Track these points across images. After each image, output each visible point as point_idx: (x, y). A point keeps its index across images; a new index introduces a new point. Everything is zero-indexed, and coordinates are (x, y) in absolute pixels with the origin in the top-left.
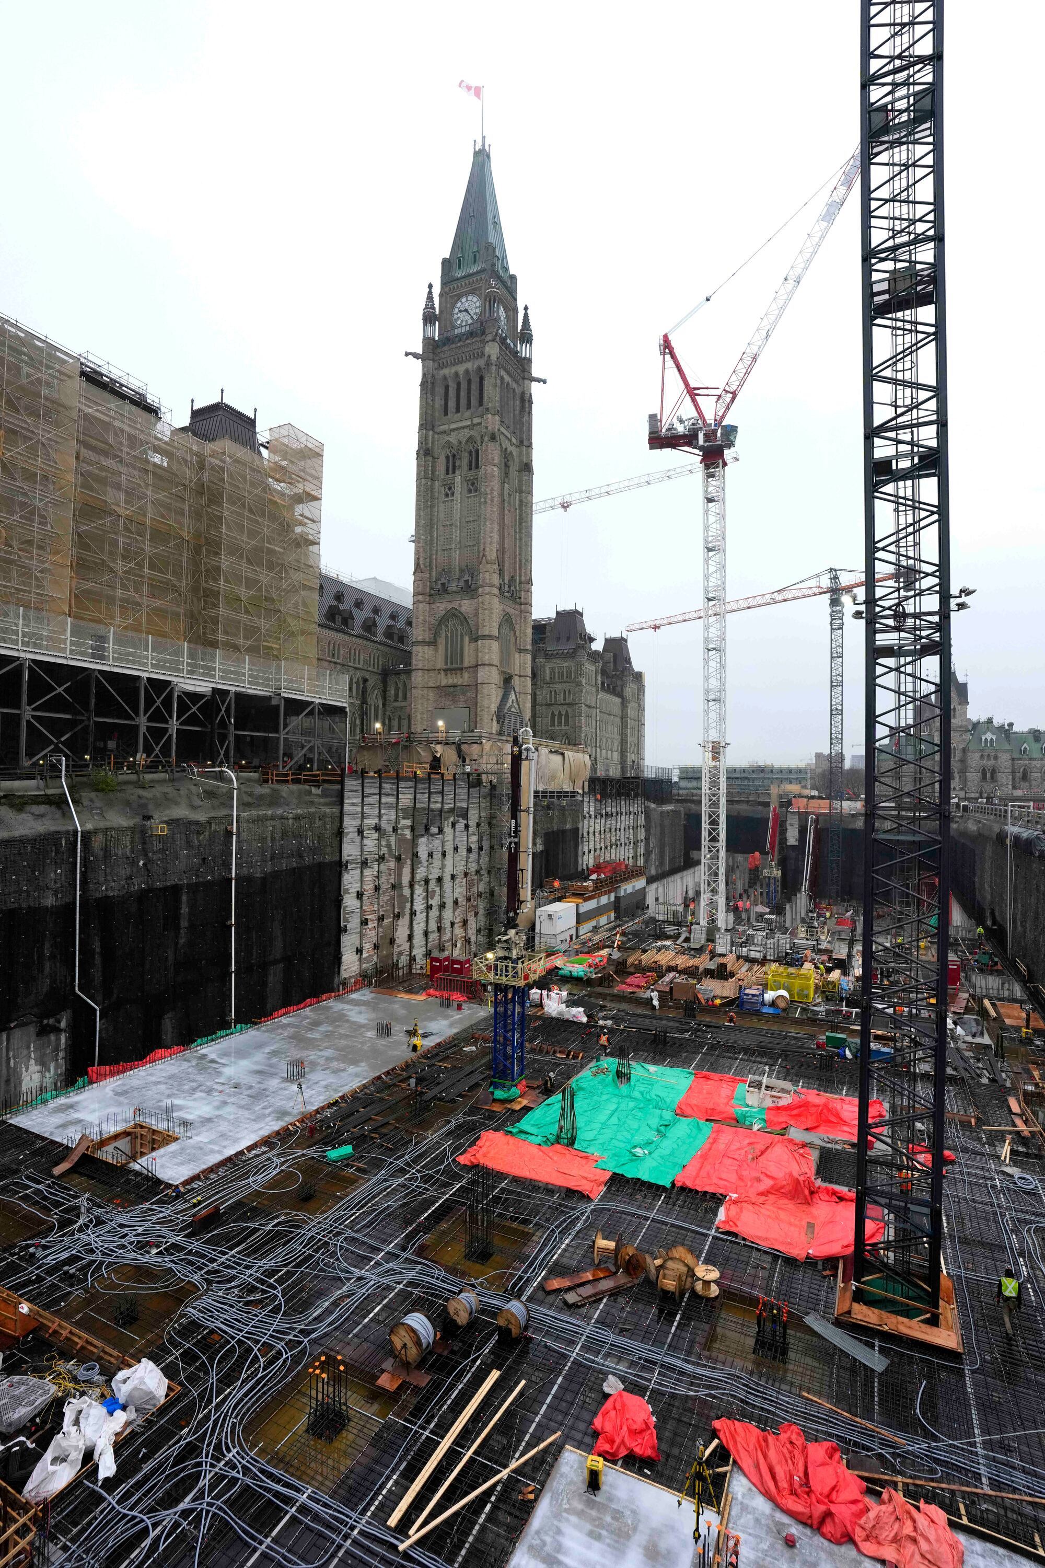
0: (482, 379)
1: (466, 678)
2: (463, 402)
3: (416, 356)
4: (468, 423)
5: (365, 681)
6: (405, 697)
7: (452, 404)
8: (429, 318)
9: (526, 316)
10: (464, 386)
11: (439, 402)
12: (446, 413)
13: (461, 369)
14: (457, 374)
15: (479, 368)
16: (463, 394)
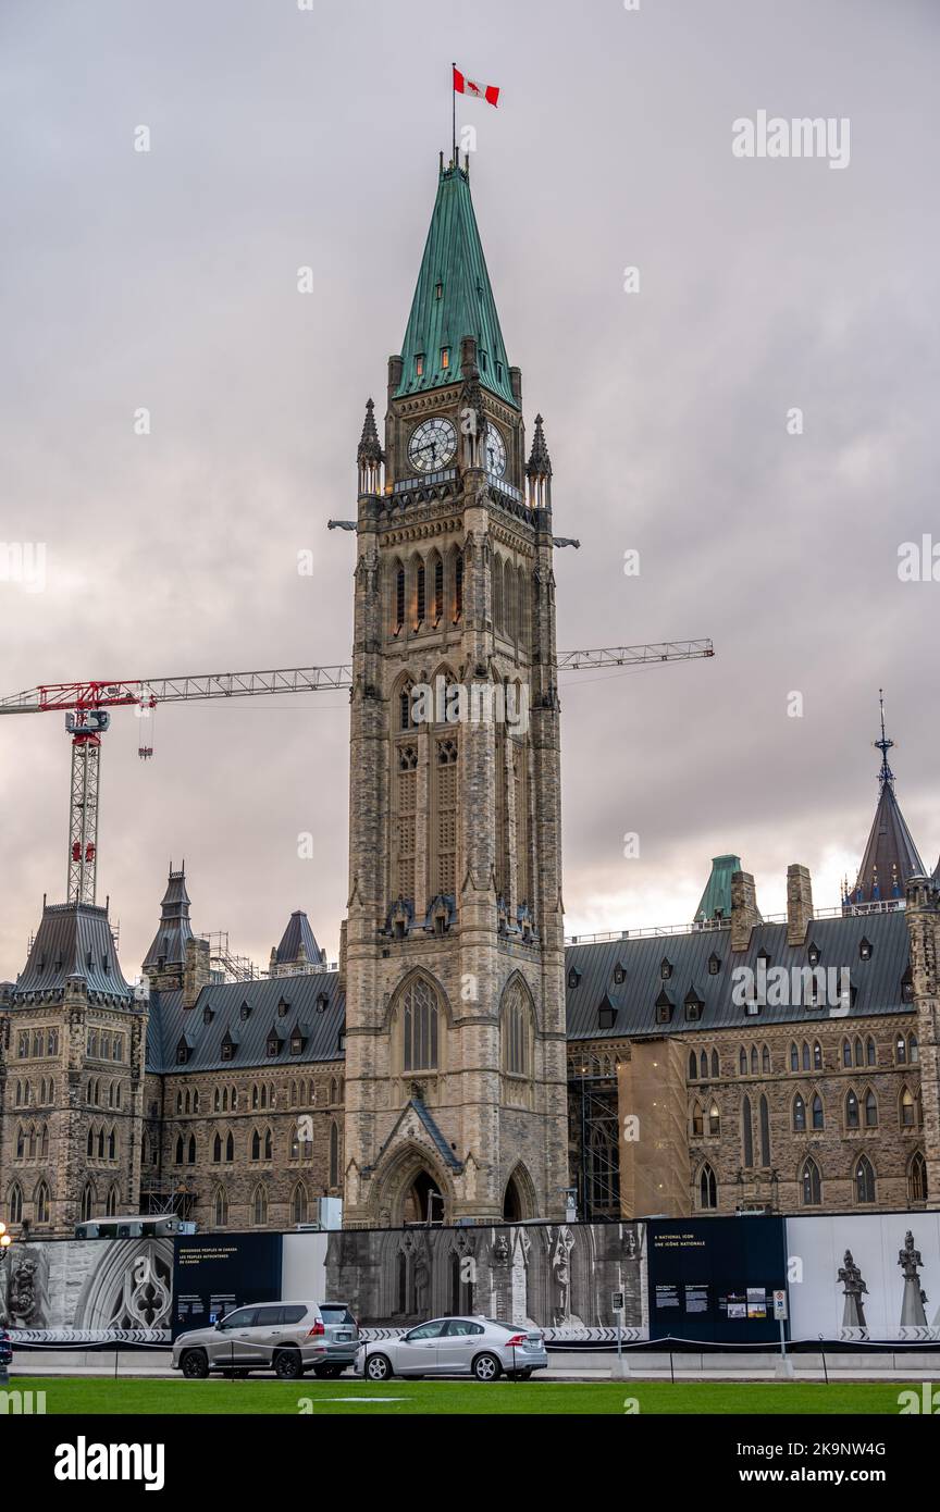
10: (430, 571)
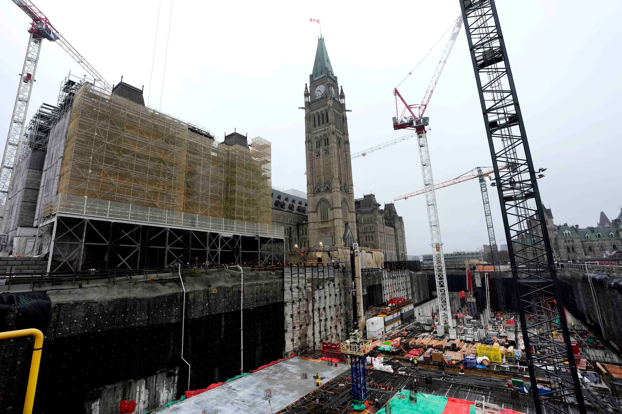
0: (327, 113)
1: (329, 225)
2: (321, 122)
3: (302, 108)
4: (324, 129)
5: (290, 228)
6: (306, 234)
7: (317, 123)
8: (306, 95)
9: (342, 90)
11: (312, 123)
12: (315, 126)
13: (319, 111)
14: (318, 113)
15: (326, 110)
16: (321, 119)
